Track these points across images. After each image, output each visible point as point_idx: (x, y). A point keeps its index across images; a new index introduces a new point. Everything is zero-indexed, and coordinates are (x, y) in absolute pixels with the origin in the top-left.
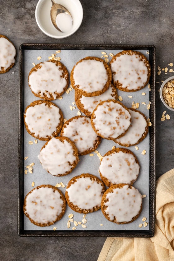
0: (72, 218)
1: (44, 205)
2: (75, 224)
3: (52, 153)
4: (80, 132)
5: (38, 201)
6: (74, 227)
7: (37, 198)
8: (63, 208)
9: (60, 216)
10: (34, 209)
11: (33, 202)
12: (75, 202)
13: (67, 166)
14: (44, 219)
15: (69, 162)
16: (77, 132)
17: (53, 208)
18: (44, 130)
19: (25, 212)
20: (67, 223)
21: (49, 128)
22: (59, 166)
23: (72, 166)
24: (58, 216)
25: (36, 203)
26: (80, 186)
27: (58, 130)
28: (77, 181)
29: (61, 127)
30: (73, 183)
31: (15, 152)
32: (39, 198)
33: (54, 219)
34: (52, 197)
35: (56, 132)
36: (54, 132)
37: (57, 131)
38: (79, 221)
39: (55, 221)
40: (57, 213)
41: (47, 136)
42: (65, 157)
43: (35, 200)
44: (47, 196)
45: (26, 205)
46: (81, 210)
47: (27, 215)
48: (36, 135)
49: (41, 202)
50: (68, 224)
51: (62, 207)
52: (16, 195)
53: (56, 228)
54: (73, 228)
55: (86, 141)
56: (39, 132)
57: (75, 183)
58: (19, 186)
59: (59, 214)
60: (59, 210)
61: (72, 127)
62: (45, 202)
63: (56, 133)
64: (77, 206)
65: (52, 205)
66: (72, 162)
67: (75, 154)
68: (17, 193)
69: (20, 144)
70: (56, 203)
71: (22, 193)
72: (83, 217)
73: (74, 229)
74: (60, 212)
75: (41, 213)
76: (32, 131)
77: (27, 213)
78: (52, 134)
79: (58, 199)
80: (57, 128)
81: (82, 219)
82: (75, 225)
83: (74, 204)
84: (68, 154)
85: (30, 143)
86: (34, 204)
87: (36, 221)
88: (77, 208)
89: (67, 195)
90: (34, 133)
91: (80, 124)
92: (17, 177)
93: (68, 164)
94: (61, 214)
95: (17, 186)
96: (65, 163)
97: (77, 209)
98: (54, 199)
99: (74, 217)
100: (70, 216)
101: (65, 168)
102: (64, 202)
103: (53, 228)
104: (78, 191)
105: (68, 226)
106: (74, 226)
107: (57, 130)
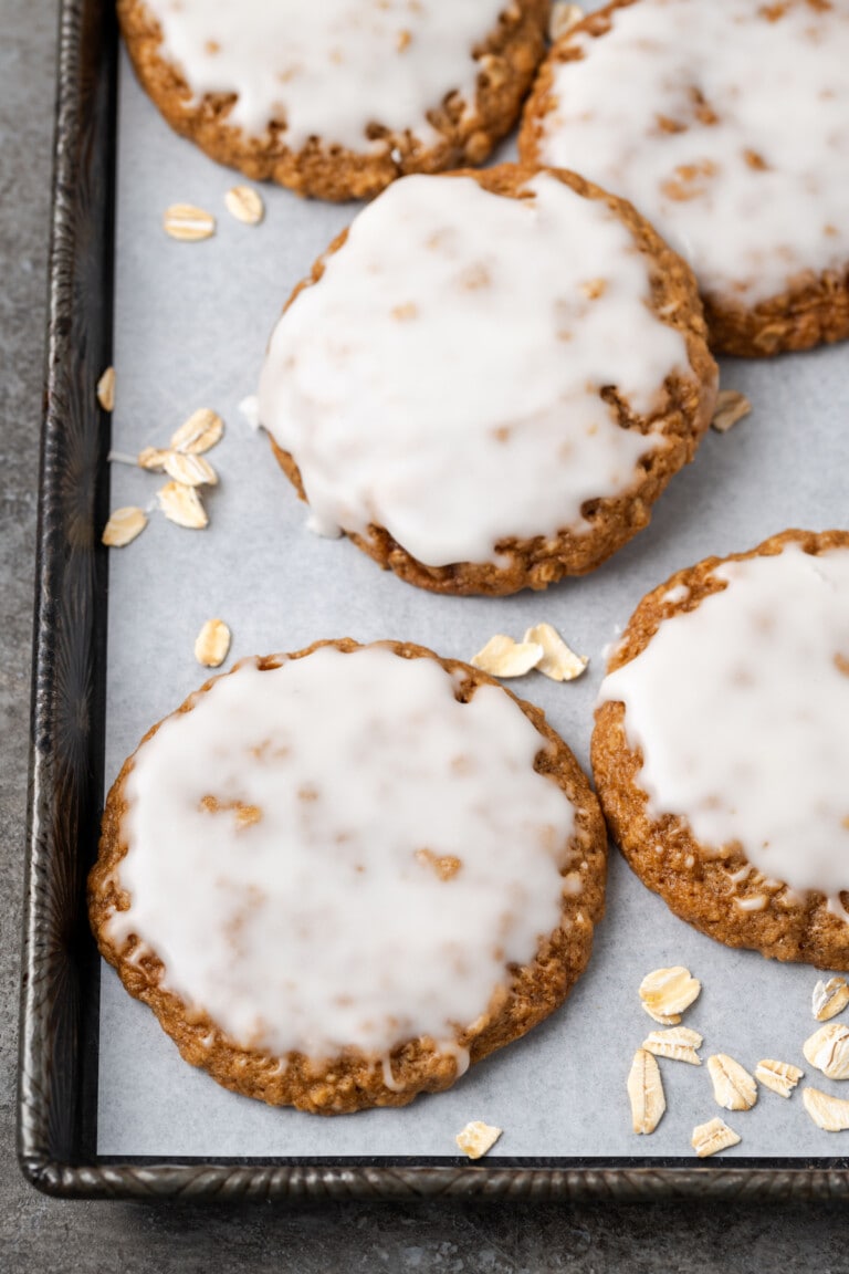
0: (685, 1017)
1: (342, 838)
2: (728, 1086)
3: (406, 313)
4: (735, 92)
5: (270, 788)
6: (716, 1121)
7: (264, 752)
8: (574, 883)
9: (538, 976)
10: (222, 883)
11: (210, 803)
12: (713, 803)
13: (593, 432)
14: (344, 1002)
15: (608, 392)
16: (699, 98)
17: (449, 868)
18: (336, 57)
19: (114, 927)
20: (624, 1075)
21: (398, 41)
22: (503, 434)
23: (656, 440)
24: (514, 969)
25: (248, 813)
26: (764, 624)
27: (496, 80)
28: (723, 586)
29: (521, 58)
30: (685, 606)
31: (27, 266)
32: (284, 753)
33: (474, 1003)
34: (441, 743)
35: (468, 94)
36: (451, 95)
37: (481, 100)
38: (763, 1049)
39: (476, 1025)
40: (508, 923)
41: (376, 132)
42: (565, 336)
43: (232, 781)
44: (375, 735)
45: (124, 852)
46: (785, 900)
47: (133, 958)
48: (247, 117)
49: (309, 795)
50: (641, 1083)
51: (564, 872)
52: (12, 711)
53: (493, 1132)
54: (700, 1132)
55: (812, 185)
56: (287, 76)
57: (711, 604)
58: (51, 619)
59: (523, 952)
60: (520, 895)
61: (647, 46)
62: (352, 800)
63: (469, 115)
64: (734, 859)
65: (447, 840)
66: (641, 390)
67: (669, 309)
68: (24, 691)
69: (69, 193)
70: (483, 811)
71: (81, 723)
72: (816, 1010)
73: (705, 1139)
74: (544, 919)
75: (306, 927)
76: (202, 75)
77: (133, 939)
78: (430, 117)
79: (512, 766)
80: (486, 61)
81: (807, 1034)
82: (726, 1096)
83: (709, 833)
84: (596, 295)
85: (182, 220)
86: (228, 820)
87: (241, 1024)
88: (739, 875)
89: (622, 737)
90: (233, 98)
91: (739, 20)
92: (34, 518)
93: (602, 411)
94: (556, 951)
95: (29, 615)
96: (567, 398)
97: (744, 888)
98: (462, 766)
99: (706, 1008)
100: (655, 998)
101: (567, 453)
102: (578, 818)
103: (455, 1127)
104: (742, 679)
105: (637, 1108)
106: (705, 1107)
107: (483, 82)
